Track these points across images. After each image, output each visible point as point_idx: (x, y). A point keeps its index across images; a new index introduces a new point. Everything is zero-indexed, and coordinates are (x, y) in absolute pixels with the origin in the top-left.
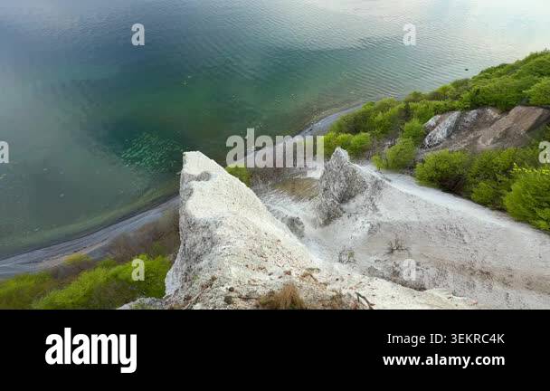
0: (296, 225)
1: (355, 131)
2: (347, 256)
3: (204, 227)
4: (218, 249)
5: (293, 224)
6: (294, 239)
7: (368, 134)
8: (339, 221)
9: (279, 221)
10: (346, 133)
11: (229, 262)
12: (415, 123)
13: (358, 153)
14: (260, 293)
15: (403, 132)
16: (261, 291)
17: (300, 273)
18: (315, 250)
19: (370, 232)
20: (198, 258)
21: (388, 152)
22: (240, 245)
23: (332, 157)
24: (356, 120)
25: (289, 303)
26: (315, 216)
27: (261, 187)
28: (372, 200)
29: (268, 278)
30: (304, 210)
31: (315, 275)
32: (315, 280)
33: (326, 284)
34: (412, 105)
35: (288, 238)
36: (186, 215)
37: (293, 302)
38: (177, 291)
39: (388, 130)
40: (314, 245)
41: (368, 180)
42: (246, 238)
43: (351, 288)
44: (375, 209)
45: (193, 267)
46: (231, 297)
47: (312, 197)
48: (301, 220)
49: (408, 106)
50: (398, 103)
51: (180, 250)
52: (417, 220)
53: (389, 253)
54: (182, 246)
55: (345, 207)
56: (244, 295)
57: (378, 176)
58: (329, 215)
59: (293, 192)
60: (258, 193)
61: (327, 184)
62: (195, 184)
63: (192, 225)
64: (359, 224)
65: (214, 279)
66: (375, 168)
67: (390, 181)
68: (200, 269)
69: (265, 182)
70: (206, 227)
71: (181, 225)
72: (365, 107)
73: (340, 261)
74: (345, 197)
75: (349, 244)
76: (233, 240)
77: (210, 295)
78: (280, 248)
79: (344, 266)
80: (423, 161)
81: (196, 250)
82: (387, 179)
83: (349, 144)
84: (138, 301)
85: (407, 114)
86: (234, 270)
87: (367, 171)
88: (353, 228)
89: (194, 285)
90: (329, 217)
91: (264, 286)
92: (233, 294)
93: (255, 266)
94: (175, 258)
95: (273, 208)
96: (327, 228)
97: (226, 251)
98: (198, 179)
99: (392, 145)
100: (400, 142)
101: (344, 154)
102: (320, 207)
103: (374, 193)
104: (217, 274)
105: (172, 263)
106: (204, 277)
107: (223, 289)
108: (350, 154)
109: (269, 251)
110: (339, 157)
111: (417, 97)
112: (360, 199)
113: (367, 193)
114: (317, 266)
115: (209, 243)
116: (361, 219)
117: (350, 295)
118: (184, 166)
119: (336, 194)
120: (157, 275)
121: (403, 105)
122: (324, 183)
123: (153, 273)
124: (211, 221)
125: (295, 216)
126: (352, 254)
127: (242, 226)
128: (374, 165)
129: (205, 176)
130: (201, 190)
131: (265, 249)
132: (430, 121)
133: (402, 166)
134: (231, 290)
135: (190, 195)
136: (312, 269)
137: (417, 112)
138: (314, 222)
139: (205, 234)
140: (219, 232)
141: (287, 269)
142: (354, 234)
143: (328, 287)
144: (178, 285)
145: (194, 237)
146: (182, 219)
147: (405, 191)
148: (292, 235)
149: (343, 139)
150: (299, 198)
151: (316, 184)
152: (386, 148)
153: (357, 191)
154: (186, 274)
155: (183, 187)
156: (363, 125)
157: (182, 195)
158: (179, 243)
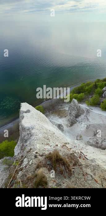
0: (61, 127)
1: (79, 93)
2: (79, 137)
3: (28, 129)
4: (33, 138)
5: (60, 127)
6: (60, 132)
7: (83, 94)
8: (75, 125)
9: (55, 126)
10: (76, 93)
11: (37, 142)
12: (99, 89)
13: (81, 100)
14: (46, 154)
15: (95, 92)
16: (47, 153)
17: (62, 145)
18: (68, 135)
19: (87, 128)
20: (26, 141)
21: (91, 99)
22: (40, 136)
23: (72, 102)
24: (79, 89)
25: (56, 156)
26: (67, 123)
27: (48, 113)
28: (86, 116)
29: (50, 148)
30: (63, 121)
31: (67, 145)
32: (67, 147)
33: (71, 149)
34: (97, 83)
35: (58, 132)
36: (22, 125)
37: (57, 156)
38: (18, 154)
39: (90, 92)
40: (67, 134)
41: (84, 110)
42: (42, 133)
43: (79, 150)
44: (88, 120)
45: (24, 144)
46: (36, 155)
47: (66, 116)
48: (62, 125)
49: (96, 84)
50: (93, 83)
51: (20, 138)
52: (103, 123)
53: (94, 136)
54: (20, 137)
55: (77, 119)
56: (41, 154)
57: (88, 108)
58: (72, 122)
59: (59, 115)
60: (47, 116)
61: (71, 111)
62: (25, 114)
63: (24, 129)
64: (83, 125)
65: (31, 149)
66: (87, 105)
67: (92, 109)
68: (26, 146)
69: (49, 112)
70: (29, 129)
71: (20, 129)
72: (82, 85)
73: (77, 139)
74: (77, 116)
75: (80, 133)
76: (38, 134)
77: (29, 155)
78: (54, 136)
79: (79, 141)
80: (103, 102)
81: (25, 138)
82: (91, 109)
83: (77, 97)
84: (4, 158)
85: (96, 86)
86: (38, 145)
87: (84, 106)
88: (81, 127)
89: (24, 152)
90: (72, 123)
91: (48, 151)
92: (37, 154)
93: (46, 143)
94: (18, 141)
95: (52, 121)
96: (72, 127)
97: (35, 139)
98: (26, 112)
99: (92, 97)
100: (94, 96)
101: (76, 101)
102: (69, 120)
103: (87, 114)
104: (32, 147)
105: (17, 143)
106: (28, 149)
107: (34, 153)
108: (78, 101)
109: (51, 137)
110: (74, 102)
111: (99, 81)
112: (82, 116)
113: (85, 114)
114: (69, 142)
115: (30, 135)
116: (83, 124)
117: (78, 152)
118: (21, 108)
119: (74, 115)
120: (11, 148)
121: (94, 84)
122: (69, 111)
123: (9, 147)
124: (30, 127)
125: (60, 123)
126: (81, 137)
127: (41, 129)
128: (87, 104)
129: (28, 111)
130: (27, 116)
131: (49, 137)
132: (104, 88)
133: (96, 104)
134: (37, 153)
135: (23, 118)
136: (66, 143)
137: (99, 86)
138: (67, 125)
139: (28, 132)
140: (33, 131)
141: (57, 144)
142: (81, 129)
143: (71, 150)
144: (19, 151)
145: (24, 133)
146: (20, 127)
147: (97, 113)
148: (59, 130)
149: (75, 96)
150: (61, 117)
151: (67, 112)
152: (90, 98)
153: (81, 113)
154: (22, 147)
155: (21, 115)
156: (81, 91)
157: (20, 118)
158: (19, 135)
